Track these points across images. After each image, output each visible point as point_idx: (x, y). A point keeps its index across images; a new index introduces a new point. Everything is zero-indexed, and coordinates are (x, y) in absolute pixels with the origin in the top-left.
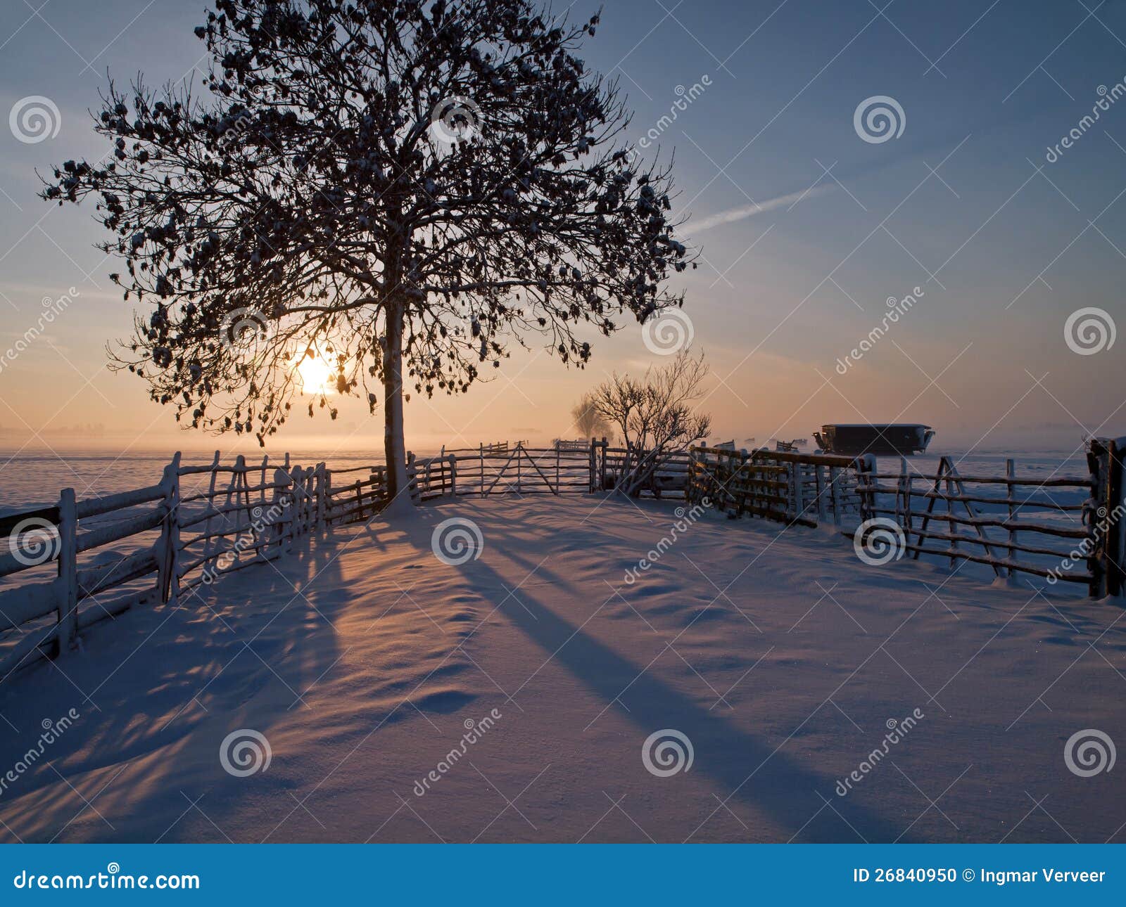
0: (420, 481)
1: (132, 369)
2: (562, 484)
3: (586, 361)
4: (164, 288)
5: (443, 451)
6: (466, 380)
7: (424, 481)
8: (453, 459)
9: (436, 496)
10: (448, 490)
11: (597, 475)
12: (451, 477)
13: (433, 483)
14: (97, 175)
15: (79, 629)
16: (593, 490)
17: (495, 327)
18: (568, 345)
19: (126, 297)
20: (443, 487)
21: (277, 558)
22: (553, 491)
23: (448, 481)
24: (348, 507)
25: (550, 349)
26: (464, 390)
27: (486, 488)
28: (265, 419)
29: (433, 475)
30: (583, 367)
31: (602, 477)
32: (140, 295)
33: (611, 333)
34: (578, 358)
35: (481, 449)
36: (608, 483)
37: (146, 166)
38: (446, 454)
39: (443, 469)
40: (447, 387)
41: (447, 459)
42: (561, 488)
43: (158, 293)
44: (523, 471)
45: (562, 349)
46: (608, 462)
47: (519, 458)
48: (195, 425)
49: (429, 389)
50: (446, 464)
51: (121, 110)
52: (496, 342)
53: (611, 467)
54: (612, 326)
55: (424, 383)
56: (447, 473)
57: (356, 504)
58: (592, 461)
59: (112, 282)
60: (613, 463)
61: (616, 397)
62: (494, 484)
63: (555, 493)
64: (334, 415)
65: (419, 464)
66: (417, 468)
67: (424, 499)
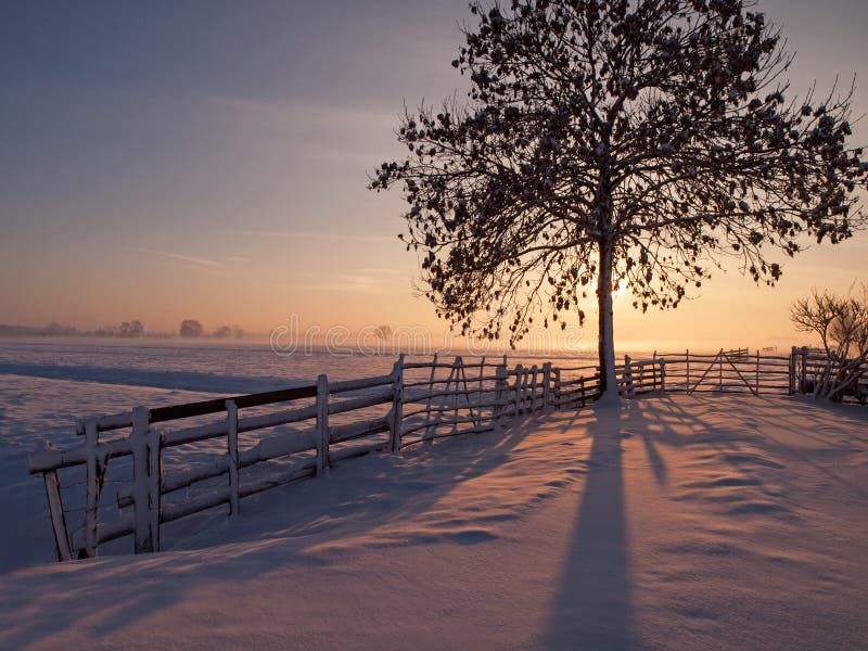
0: (635, 379)
1: (428, 295)
2: (761, 386)
3: (777, 279)
4: (431, 241)
5: (655, 355)
6: (675, 299)
7: (639, 378)
8: (662, 362)
9: (647, 392)
10: (659, 387)
11: (797, 381)
12: (660, 376)
13: (645, 381)
14: (401, 170)
15: (330, 462)
16: (792, 393)
17: (696, 254)
18: (758, 266)
19: (408, 249)
20: (655, 384)
21: (491, 430)
22: (753, 392)
23: (659, 380)
24: (575, 397)
25: (742, 270)
26: (675, 305)
27: (691, 387)
28: (514, 329)
29: (646, 374)
30: (773, 285)
31: (801, 383)
32: (416, 247)
33: (795, 253)
34: (769, 276)
35: (687, 355)
36: (807, 387)
37: (434, 158)
38: (658, 358)
39: (654, 370)
40: (660, 304)
41: (658, 362)
42: (761, 390)
43: (427, 245)
44: (724, 374)
45: (753, 270)
46: (808, 368)
47: (720, 363)
48: (463, 334)
49: (645, 306)
50: (657, 366)
51: (412, 125)
52: (699, 266)
53: (811, 373)
54: (796, 248)
55: (640, 301)
56: (658, 373)
57: (580, 395)
58: (792, 368)
59: (399, 239)
60: (813, 369)
61: (814, 309)
62: (698, 384)
63: (756, 394)
64: (563, 326)
65: (634, 365)
66: (633, 368)
67: (638, 393)
